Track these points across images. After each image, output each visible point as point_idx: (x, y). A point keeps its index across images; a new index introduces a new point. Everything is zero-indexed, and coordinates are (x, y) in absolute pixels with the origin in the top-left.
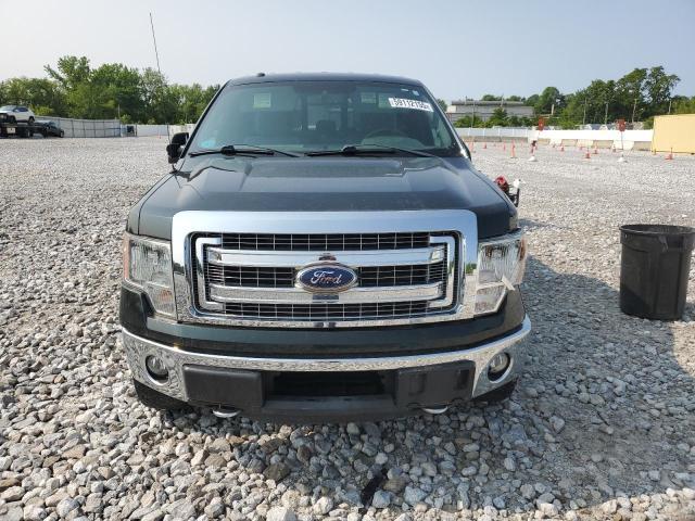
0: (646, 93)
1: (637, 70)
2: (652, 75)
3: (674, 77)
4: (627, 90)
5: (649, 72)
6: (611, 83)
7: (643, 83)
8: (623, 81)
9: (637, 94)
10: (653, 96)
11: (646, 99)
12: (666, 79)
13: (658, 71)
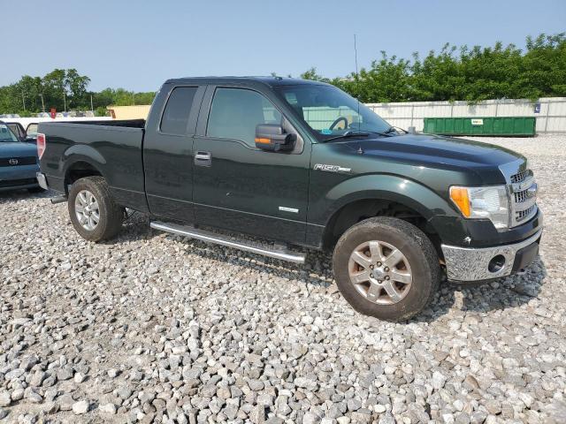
0: (68, 88)
1: (57, 71)
2: (69, 75)
3: (85, 78)
4: (52, 85)
5: (66, 73)
6: (38, 80)
7: (64, 81)
8: (47, 78)
9: (61, 90)
10: (74, 91)
11: (68, 94)
12: (81, 79)
13: (72, 73)
